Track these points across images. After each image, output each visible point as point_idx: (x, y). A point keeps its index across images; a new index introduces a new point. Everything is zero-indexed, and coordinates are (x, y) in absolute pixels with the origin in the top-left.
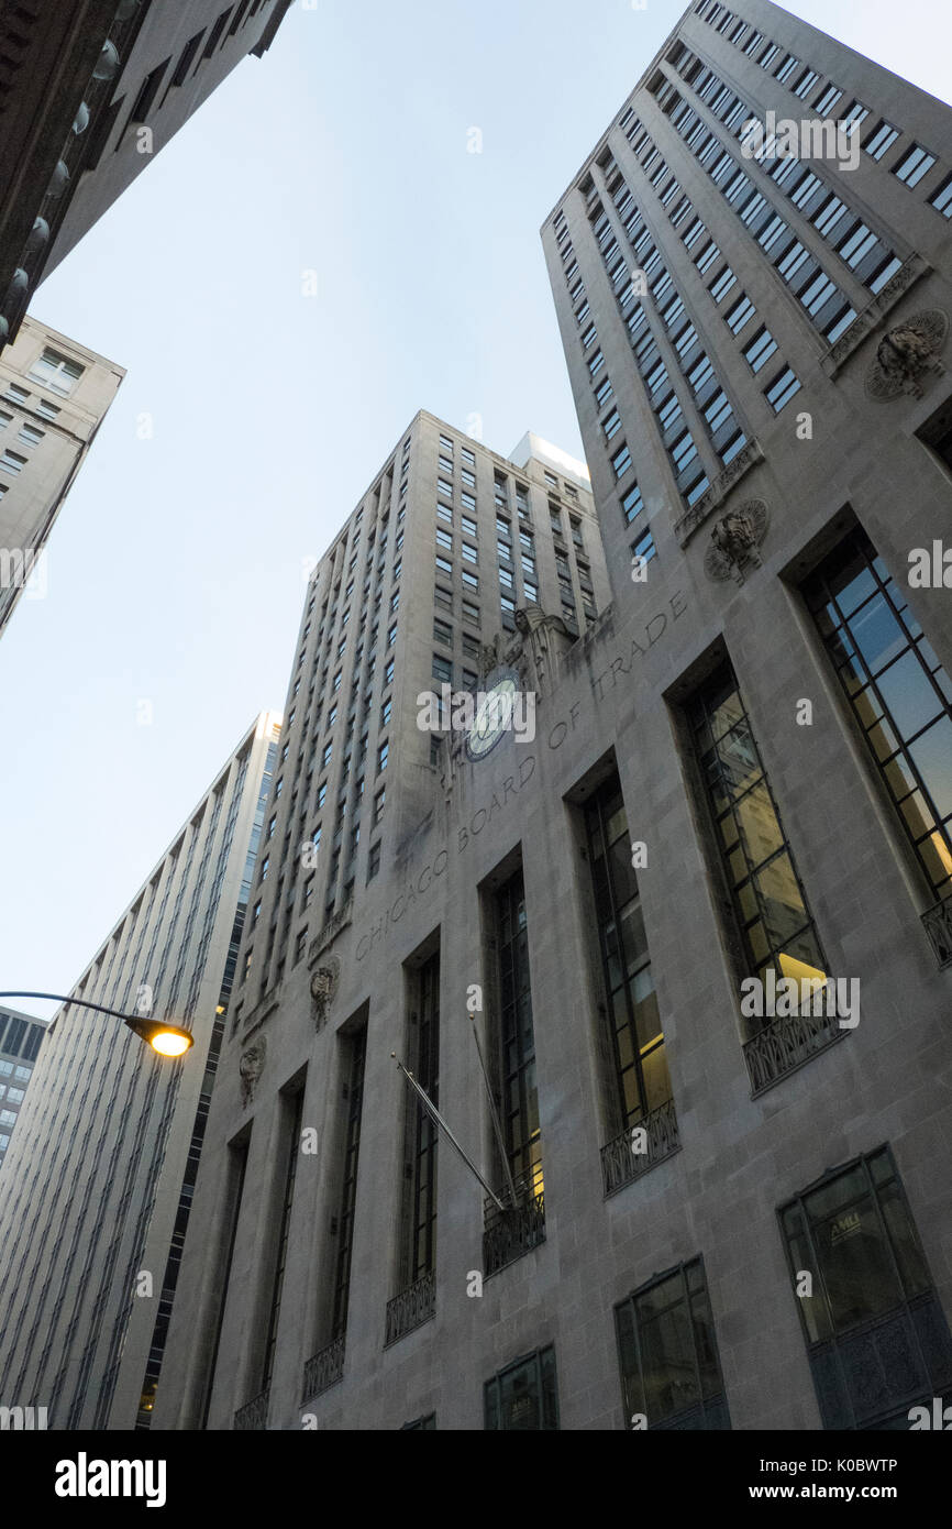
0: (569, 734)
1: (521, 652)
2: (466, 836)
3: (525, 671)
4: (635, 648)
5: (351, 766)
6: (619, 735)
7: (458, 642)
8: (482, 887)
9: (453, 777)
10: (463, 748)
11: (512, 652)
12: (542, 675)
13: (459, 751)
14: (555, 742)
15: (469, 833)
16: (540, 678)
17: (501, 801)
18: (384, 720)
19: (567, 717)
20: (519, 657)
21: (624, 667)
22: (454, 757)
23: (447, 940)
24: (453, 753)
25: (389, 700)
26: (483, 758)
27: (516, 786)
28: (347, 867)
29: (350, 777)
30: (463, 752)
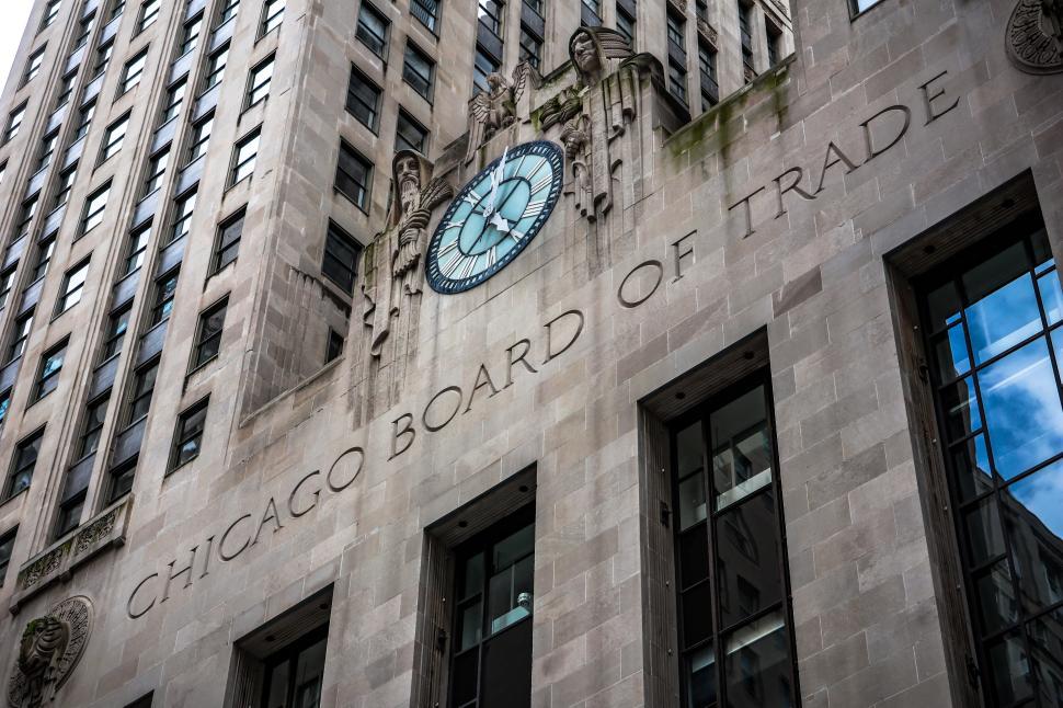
0: (667, 283)
1: (580, 108)
2: (408, 429)
3: (579, 147)
4: (834, 156)
5: (131, 323)
6: (781, 309)
7: (389, 120)
8: (435, 534)
9: (394, 312)
10: (421, 261)
11: (555, 104)
12: (619, 162)
13: (413, 266)
14: (633, 291)
15: (417, 425)
16: (615, 167)
17: (499, 381)
18: (236, 170)
19: (666, 254)
20: (572, 116)
21: (805, 185)
22: (401, 275)
23: (346, 620)
24: (398, 266)
25: (256, 132)
26: (466, 290)
27: (536, 356)
28: (119, 436)
29: (125, 347)
30: (420, 269)
